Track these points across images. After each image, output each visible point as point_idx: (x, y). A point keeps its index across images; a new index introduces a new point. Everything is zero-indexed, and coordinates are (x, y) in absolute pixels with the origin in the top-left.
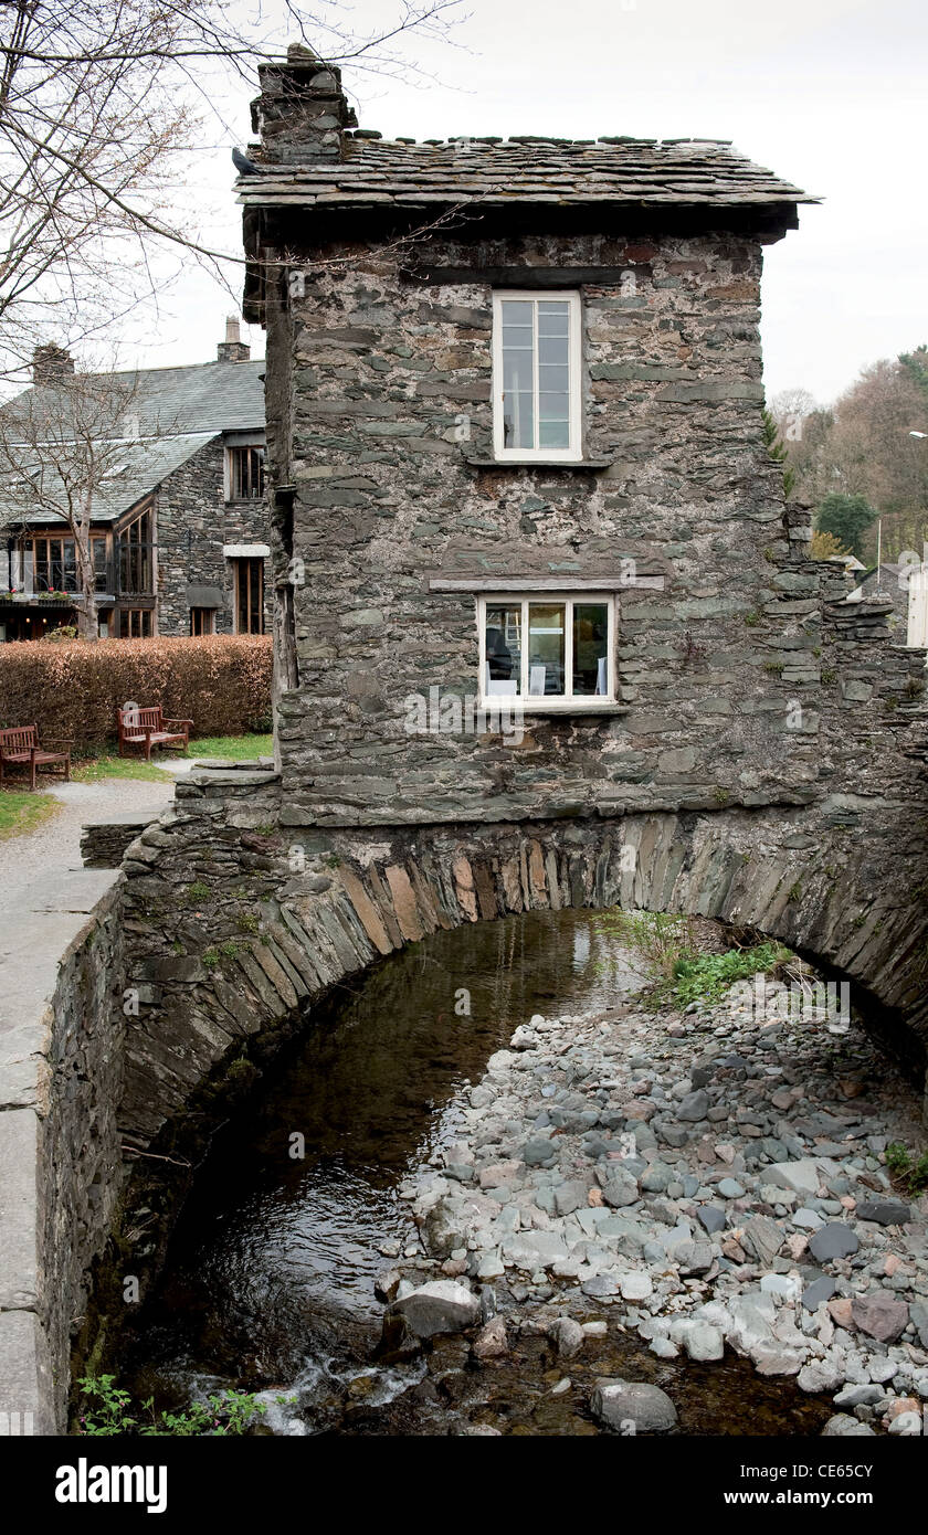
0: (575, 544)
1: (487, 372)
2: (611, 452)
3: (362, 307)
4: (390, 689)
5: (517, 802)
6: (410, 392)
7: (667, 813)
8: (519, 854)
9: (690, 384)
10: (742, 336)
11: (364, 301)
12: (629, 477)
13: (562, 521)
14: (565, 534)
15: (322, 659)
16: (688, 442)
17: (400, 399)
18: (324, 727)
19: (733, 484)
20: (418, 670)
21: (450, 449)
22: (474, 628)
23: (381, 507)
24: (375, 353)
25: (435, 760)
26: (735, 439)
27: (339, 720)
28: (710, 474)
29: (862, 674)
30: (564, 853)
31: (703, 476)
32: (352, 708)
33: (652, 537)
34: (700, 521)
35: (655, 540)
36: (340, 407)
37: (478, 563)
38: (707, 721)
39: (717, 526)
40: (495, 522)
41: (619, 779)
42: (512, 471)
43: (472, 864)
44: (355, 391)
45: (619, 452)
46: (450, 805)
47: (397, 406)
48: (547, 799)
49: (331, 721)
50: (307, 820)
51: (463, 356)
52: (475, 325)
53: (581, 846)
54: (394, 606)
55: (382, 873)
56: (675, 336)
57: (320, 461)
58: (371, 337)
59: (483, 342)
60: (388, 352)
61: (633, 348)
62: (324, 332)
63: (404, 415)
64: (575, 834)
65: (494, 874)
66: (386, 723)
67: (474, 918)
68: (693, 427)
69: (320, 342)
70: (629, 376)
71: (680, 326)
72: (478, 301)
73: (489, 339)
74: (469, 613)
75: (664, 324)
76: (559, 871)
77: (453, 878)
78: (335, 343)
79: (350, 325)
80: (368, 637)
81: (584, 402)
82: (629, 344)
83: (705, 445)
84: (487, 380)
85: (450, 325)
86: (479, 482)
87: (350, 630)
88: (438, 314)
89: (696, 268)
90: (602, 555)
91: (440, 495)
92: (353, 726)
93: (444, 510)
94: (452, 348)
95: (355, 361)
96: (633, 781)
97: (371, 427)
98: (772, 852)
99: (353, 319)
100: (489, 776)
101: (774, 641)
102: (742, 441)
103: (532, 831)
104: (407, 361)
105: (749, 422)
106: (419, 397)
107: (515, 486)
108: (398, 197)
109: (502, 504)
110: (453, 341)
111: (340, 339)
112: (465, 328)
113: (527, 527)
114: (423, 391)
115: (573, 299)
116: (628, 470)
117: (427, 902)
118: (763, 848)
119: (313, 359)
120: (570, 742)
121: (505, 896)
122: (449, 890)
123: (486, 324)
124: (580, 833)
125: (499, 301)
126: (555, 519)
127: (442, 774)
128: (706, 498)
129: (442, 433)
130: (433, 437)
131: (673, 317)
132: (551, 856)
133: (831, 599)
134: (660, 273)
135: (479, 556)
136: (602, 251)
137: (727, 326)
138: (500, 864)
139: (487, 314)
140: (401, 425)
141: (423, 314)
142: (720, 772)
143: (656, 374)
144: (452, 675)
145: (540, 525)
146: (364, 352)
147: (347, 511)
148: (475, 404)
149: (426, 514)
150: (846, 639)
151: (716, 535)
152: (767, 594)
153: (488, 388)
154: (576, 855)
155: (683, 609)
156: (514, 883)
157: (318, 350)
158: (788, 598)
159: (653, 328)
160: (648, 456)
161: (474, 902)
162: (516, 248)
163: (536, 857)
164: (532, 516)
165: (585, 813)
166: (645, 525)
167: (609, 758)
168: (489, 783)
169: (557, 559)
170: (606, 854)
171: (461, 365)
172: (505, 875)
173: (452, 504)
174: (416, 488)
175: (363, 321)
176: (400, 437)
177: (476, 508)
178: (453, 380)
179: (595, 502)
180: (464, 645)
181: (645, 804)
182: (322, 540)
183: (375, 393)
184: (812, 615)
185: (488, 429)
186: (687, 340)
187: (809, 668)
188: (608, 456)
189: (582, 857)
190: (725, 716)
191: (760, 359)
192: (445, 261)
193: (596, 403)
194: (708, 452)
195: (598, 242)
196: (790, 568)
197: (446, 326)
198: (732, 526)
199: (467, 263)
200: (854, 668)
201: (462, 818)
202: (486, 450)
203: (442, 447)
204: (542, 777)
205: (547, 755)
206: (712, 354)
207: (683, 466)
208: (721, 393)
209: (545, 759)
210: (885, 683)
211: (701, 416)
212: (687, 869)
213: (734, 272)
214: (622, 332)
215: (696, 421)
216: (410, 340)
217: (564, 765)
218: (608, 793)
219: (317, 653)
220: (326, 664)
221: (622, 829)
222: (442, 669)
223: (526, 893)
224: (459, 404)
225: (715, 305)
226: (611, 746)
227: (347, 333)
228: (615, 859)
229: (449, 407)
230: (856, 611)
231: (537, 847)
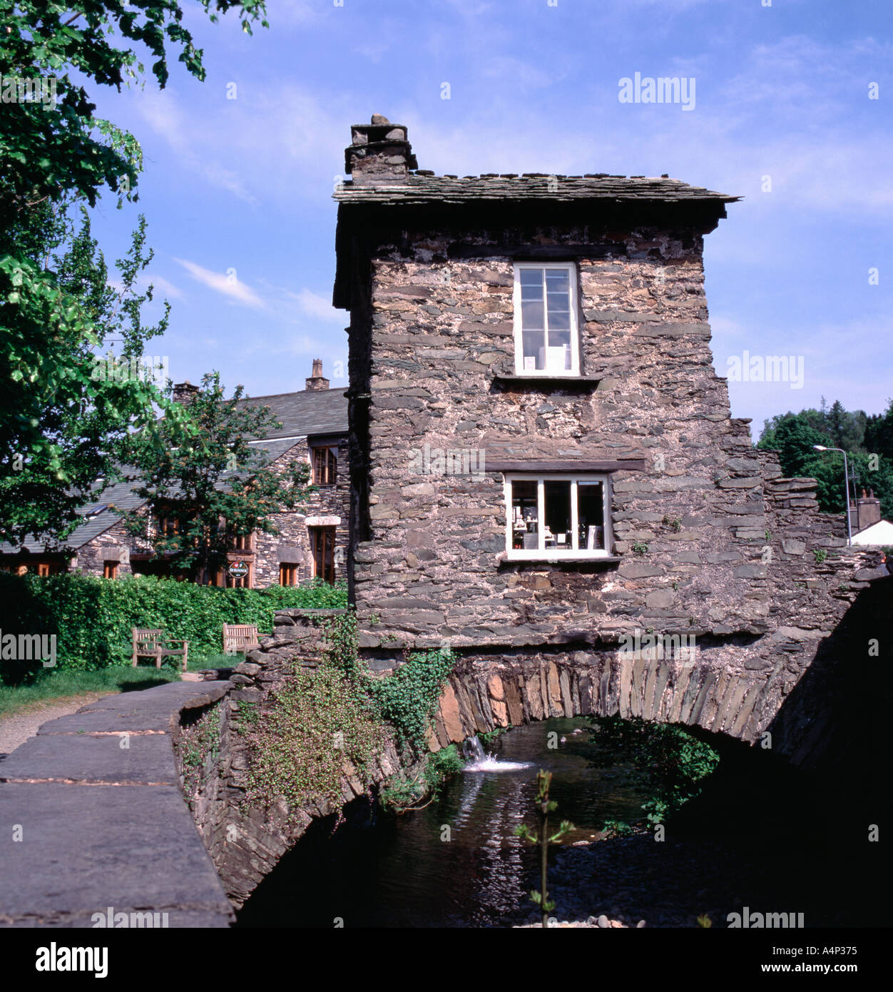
0: (576, 437)
1: (510, 315)
2: (601, 371)
3: (420, 272)
4: (439, 542)
5: (538, 630)
6: (455, 330)
8: (539, 673)
9: (657, 324)
10: (692, 292)
11: (421, 268)
12: (615, 389)
13: (567, 420)
14: (570, 429)
15: (387, 519)
16: (657, 364)
17: (446, 333)
18: (389, 571)
19: (691, 394)
20: (461, 528)
21: (484, 369)
22: (502, 497)
23: (433, 409)
24: (430, 302)
25: (474, 596)
26: (691, 362)
27: (400, 566)
28: (675, 386)
29: (798, 534)
30: (575, 672)
31: (670, 388)
32: (410, 557)
33: (633, 432)
34: (668, 420)
35: (637, 434)
36: (405, 339)
37: (506, 450)
38: (682, 569)
39: (682, 424)
40: (517, 421)
41: (616, 612)
42: (529, 384)
43: (503, 679)
44: (414, 329)
45: (607, 371)
46: (486, 632)
47: (445, 339)
48: (561, 628)
49: (394, 566)
50: (374, 644)
51: (493, 305)
52: (501, 284)
53: (587, 666)
54: (443, 481)
56: (644, 291)
57: (390, 377)
58: (427, 292)
59: (507, 295)
60: (439, 302)
61: (614, 299)
62: (393, 288)
63: (450, 345)
64: (583, 657)
65: (520, 688)
66: (436, 568)
67: (505, 724)
68: (662, 354)
69: (390, 295)
70: (612, 318)
71: (647, 285)
72: (503, 268)
73: (511, 293)
74: (499, 486)
75: (636, 284)
76: (571, 687)
77: (488, 690)
78: (402, 296)
79: (412, 283)
80: (424, 504)
81: (581, 337)
82: (612, 297)
83: (669, 366)
84: (510, 321)
85: (483, 284)
86: (505, 392)
87: (408, 499)
90: (598, 445)
91: (477, 401)
92: (411, 570)
93: (480, 412)
94: (484, 299)
95: (416, 308)
97: (426, 353)
98: (737, 672)
99: (415, 280)
100: (516, 610)
101: (730, 508)
102: (696, 364)
103: (549, 654)
104: (453, 308)
105: (701, 350)
106: (461, 333)
107: (532, 395)
109: (522, 408)
110: (485, 294)
111: (405, 293)
112: (493, 286)
113: (542, 424)
114: (465, 328)
115: (569, 268)
116: (616, 383)
117: (468, 710)
118: (730, 669)
119: (385, 307)
120: (578, 584)
121: (529, 705)
122: (485, 700)
123: (509, 283)
124: (587, 656)
125: (517, 269)
126: (562, 418)
127: (479, 608)
128: (672, 404)
129: (478, 357)
130: (472, 360)
131: (642, 278)
132: (565, 674)
133: (769, 477)
134: (631, 249)
135: (506, 444)
136: (590, 235)
137: (681, 285)
138: (525, 679)
139: (508, 277)
140: (447, 352)
141: (465, 276)
142: (692, 608)
143: (632, 316)
144: (486, 532)
145: (550, 423)
146: (423, 302)
147: (408, 412)
148: (500, 338)
149: (466, 414)
150: (782, 508)
151: (682, 431)
152: (721, 473)
153: (512, 325)
154: (584, 673)
155: (660, 485)
156: (536, 695)
157: (390, 300)
158: (738, 476)
159: (628, 286)
160: (629, 374)
161: (504, 711)
162: (531, 231)
163: (553, 674)
164: (545, 416)
165: (591, 640)
166: (628, 423)
167: (607, 596)
168: (515, 615)
169: (562, 447)
170: (607, 673)
171: (491, 310)
172: (529, 689)
173: (486, 407)
174: (458, 396)
175: (421, 282)
176: (447, 360)
177: (503, 410)
178: (486, 321)
179: (592, 407)
180: (496, 510)
182: (389, 433)
183: (430, 329)
184: (756, 489)
185: (511, 355)
186: (653, 295)
187: (756, 528)
188: (601, 374)
189: (588, 675)
190: (695, 564)
191: (706, 308)
192: (480, 241)
193: (589, 337)
194: (673, 371)
195: (587, 228)
196: (738, 454)
197: (480, 285)
198: (693, 424)
199: (496, 243)
200: (789, 530)
201: (495, 642)
202: (510, 369)
203: (479, 367)
204: (556, 611)
205: (560, 594)
206: (672, 303)
207: (653, 381)
208: (680, 331)
209: (558, 596)
210: (814, 541)
211: (665, 346)
212: (671, 685)
213: (684, 248)
214: (606, 288)
215: (662, 350)
216: (453, 294)
217: (572, 601)
218: (607, 624)
219: (386, 515)
220: (391, 523)
222: (478, 528)
223: (546, 704)
224: (489, 338)
225: (672, 271)
226: (608, 588)
227: (412, 289)
228: (613, 678)
229: (483, 339)
230: (788, 487)
231: (553, 668)
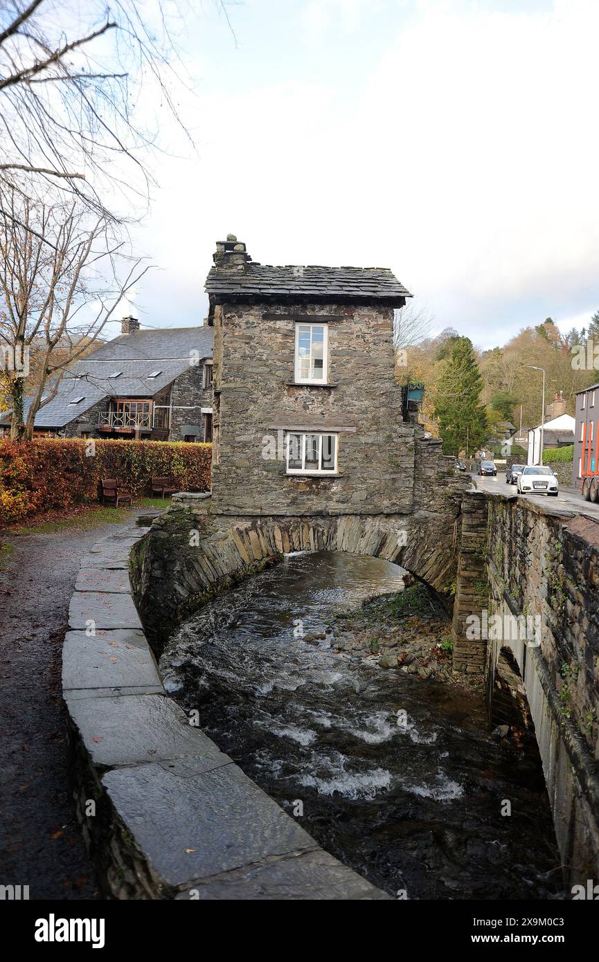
0: (323, 414)
1: (293, 351)
2: (338, 381)
3: (248, 328)
4: (253, 465)
5: (299, 508)
6: (264, 358)
7: (356, 515)
8: (299, 528)
9: (367, 358)
10: (386, 342)
11: (249, 325)
12: (343, 391)
13: (319, 405)
14: (320, 410)
16: (366, 378)
17: (260, 360)
18: (228, 478)
19: (382, 394)
21: (278, 378)
23: (252, 398)
24: (252, 344)
25: (268, 491)
26: (383, 378)
27: (233, 475)
28: (373, 390)
29: (430, 466)
30: (316, 529)
31: (371, 391)
32: (239, 471)
33: (352, 413)
34: (370, 407)
36: (239, 362)
37: (287, 420)
38: (371, 481)
39: (376, 409)
40: (293, 405)
41: (337, 501)
42: (301, 387)
43: (281, 531)
44: (244, 357)
45: (340, 381)
46: (274, 508)
47: (259, 363)
48: (310, 508)
49: (231, 476)
50: (221, 512)
51: (284, 345)
52: (290, 334)
53: (322, 526)
54: (255, 434)
55: (247, 533)
56: (362, 341)
57: (231, 381)
58: (251, 338)
59: (291, 341)
60: (257, 343)
62: (234, 336)
63: (261, 366)
64: (321, 522)
65: (289, 535)
66: (251, 477)
68: (368, 373)
69: (232, 339)
70: (344, 354)
71: (363, 337)
72: (290, 326)
73: (294, 340)
76: (314, 536)
77: (274, 536)
78: (238, 340)
79: (243, 334)
81: (328, 363)
82: (345, 343)
83: (372, 379)
84: (293, 354)
85: (280, 335)
86: (288, 390)
88: (276, 330)
89: (370, 317)
90: (333, 418)
91: (274, 395)
92: (239, 478)
93: (275, 400)
94: (280, 343)
95: (245, 346)
96: (343, 502)
97: (250, 370)
98: (396, 531)
99: (244, 332)
100: (289, 498)
102: (385, 379)
103: (304, 520)
104: (264, 347)
105: (388, 373)
106: (267, 360)
107: (301, 392)
108: (262, 291)
109: (296, 399)
110: (280, 340)
111: (240, 339)
112: (285, 336)
113: (306, 407)
114: (269, 357)
115: (325, 327)
116: (344, 388)
117: (263, 545)
118: (392, 530)
119: (230, 345)
120: (319, 487)
121: (293, 543)
122: (272, 540)
123: (293, 334)
124: (323, 521)
125: (298, 326)
126: (316, 405)
127: (271, 497)
128: (372, 399)
129: (276, 372)
130: (272, 374)
131: (361, 334)
132: (312, 529)
133: (419, 438)
134: (356, 318)
135: (287, 417)
136: (335, 310)
137: (381, 338)
138: (292, 532)
139: (293, 331)
140: (260, 370)
141: (270, 330)
142: (375, 500)
143: (354, 354)
145: (310, 407)
146: (248, 343)
147: (239, 400)
148: (288, 363)
149: (268, 401)
150: (424, 452)
151: (376, 412)
152: (394, 435)
153: (293, 357)
154: (321, 530)
155: (363, 439)
156: (297, 539)
157: (232, 342)
158: (403, 436)
159: (353, 337)
160: (351, 383)
161: (281, 547)
162: (305, 308)
163: (306, 529)
164: (307, 403)
165: (325, 514)
166: (349, 408)
167: (334, 493)
168: (288, 501)
169: (316, 419)
170: (332, 530)
171: (283, 348)
172: (294, 536)
173: (278, 398)
174: (266, 392)
175: (249, 333)
176: (260, 374)
177: (287, 400)
178: (280, 354)
179: (331, 399)
181: (347, 511)
182: (230, 410)
183: (252, 358)
184: (411, 443)
185: (294, 372)
186: (366, 342)
187: (410, 463)
188: (336, 383)
189: (323, 531)
190: (379, 479)
191: (394, 350)
192: (279, 312)
193: (333, 363)
194: (373, 382)
195: (334, 307)
196: (404, 425)
197: (278, 335)
198: (381, 409)
199: (287, 313)
200: (427, 463)
201: (278, 514)
202: (292, 379)
203: (275, 377)
204: (308, 499)
205: (311, 491)
206: (375, 347)
207: (364, 387)
208: (378, 361)
209: (310, 493)
210: (439, 470)
211: (371, 369)
212: (363, 537)
213: (383, 319)
214: (342, 338)
215: (369, 371)
216: (265, 340)
217: (317, 495)
218: (333, 506)
219: (227, 450)
220: (230, 454)
221: (339, 521)
223: (302, 544)
224: (281, 362)
225: (376, 331)
226: (334, 489)
227: (242, 337)
228: (335, 531)
229: (279, 364)
230: (428, 443)
231: (306, 526)
